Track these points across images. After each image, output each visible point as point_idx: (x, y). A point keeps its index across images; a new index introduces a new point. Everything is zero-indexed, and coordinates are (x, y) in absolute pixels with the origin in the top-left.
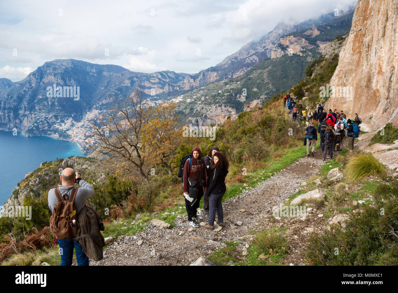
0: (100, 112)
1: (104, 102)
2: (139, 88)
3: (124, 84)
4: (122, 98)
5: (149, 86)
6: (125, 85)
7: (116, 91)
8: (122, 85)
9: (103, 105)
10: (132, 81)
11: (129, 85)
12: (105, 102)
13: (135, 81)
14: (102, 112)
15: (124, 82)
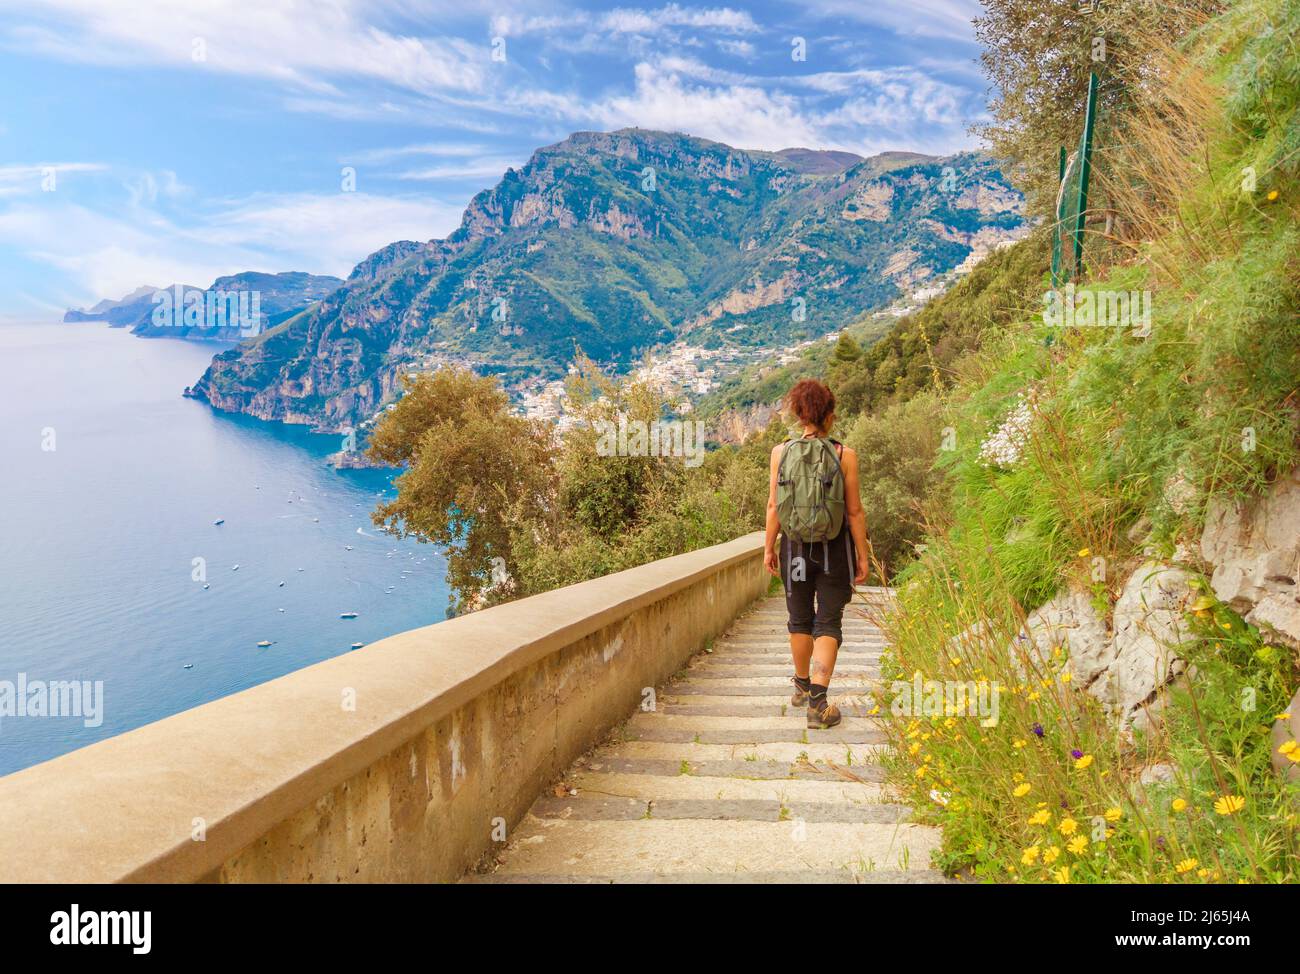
0: (706, 354)
1: (736, 303)
2: (938, 227)
3: (853, 208)
4: (836, 285)
5: (998, 208)
6: (860, 217)
7: (804, 248)
8: (846, 214)
9: (729, 318)
10: (900, 191)
11: (884, 213)
12: (740, 303)
13: (918, 195)
14: (714, 359)
15: (856, 201)
